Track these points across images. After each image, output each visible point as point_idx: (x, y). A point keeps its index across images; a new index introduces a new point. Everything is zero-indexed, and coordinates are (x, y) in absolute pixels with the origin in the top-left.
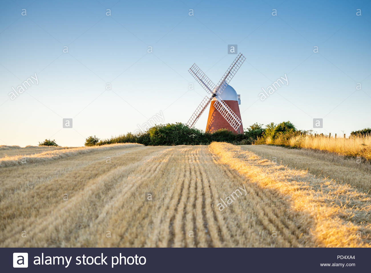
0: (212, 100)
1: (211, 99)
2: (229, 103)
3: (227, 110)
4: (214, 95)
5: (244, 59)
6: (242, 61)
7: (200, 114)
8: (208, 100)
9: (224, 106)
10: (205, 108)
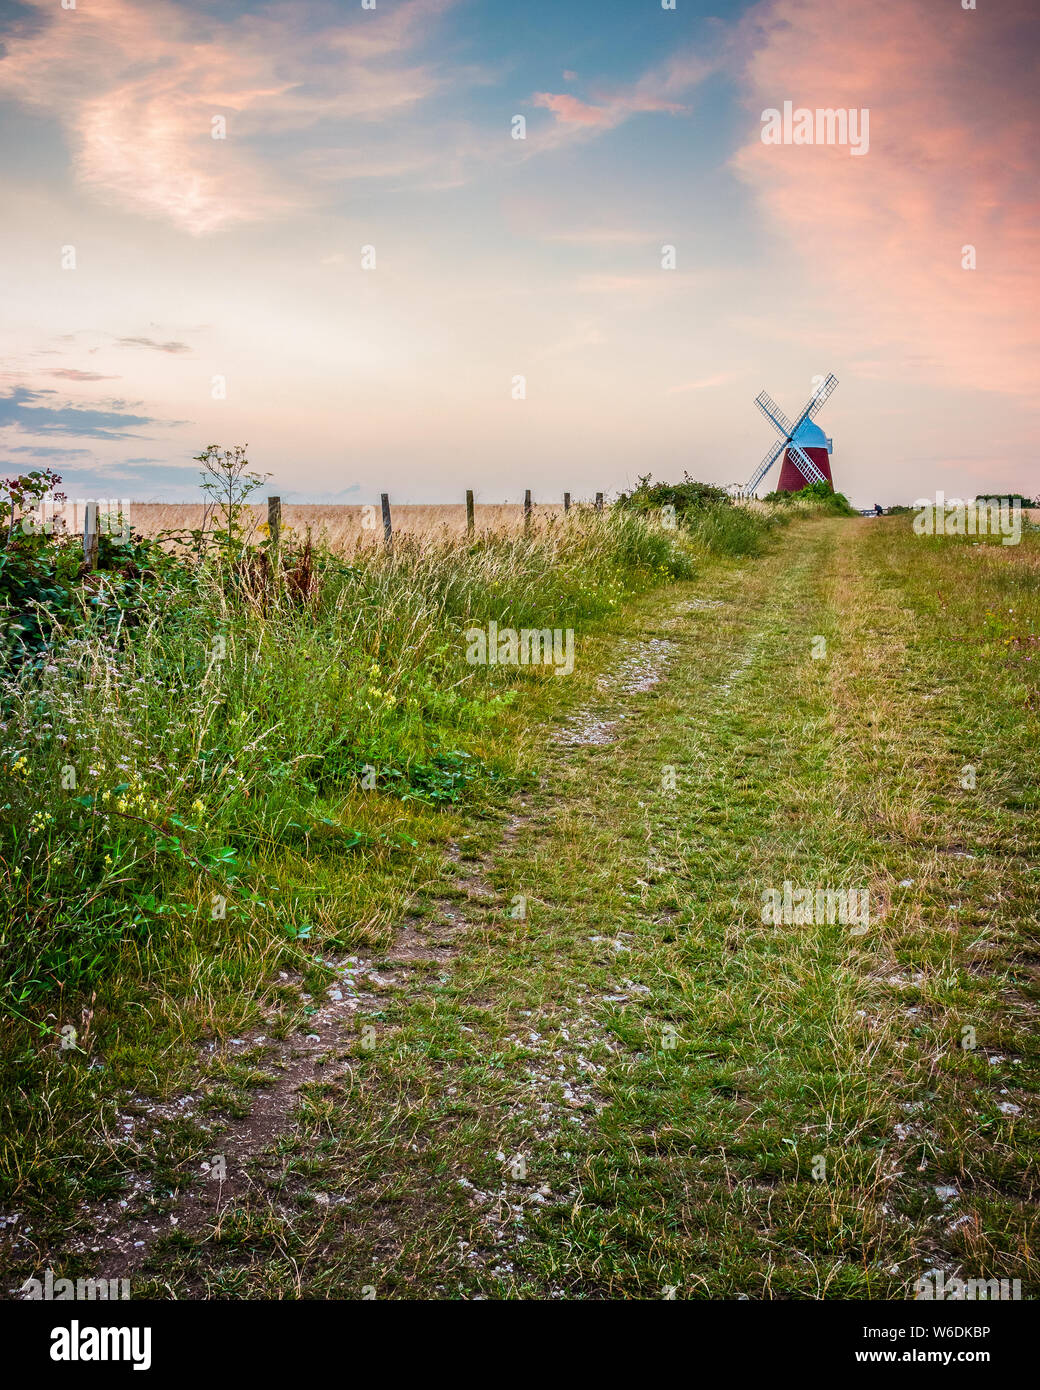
0: (787, 447)
1: (784, 446)
2: (810, 452)
3: (808, 463)
4: (790, 440)
5: (836, 383)
6: (833, 386)
7: (767, 469)
8: (780, 447)
9: (803, 456)
10: (774, 460)
